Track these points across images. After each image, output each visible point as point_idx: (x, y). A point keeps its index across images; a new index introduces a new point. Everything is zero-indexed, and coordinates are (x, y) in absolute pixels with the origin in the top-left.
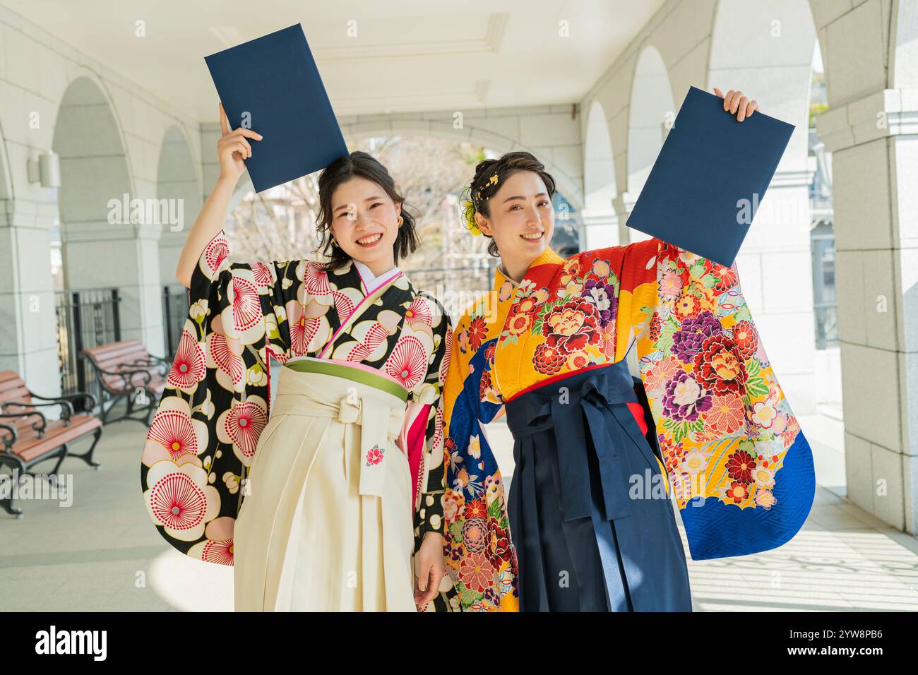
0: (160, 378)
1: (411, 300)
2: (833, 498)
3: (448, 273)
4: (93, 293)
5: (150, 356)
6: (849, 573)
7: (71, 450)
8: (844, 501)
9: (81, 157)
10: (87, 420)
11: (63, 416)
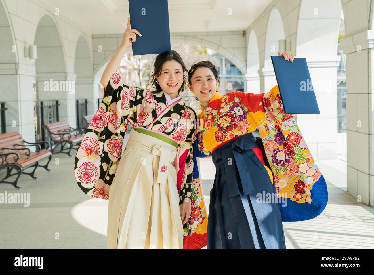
0: (75, 137)
1: (184, 109)
2: (342, 192)
3: (191, 98)
4: (49, 102)
5: (71, 128)
6: (346, 221)
7: (40, 164)
8: (346, 193)
9: (45, 47)
10: (46, 152)
11: (37, 150)
